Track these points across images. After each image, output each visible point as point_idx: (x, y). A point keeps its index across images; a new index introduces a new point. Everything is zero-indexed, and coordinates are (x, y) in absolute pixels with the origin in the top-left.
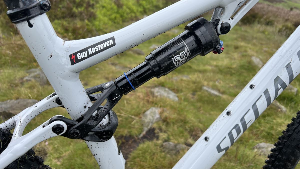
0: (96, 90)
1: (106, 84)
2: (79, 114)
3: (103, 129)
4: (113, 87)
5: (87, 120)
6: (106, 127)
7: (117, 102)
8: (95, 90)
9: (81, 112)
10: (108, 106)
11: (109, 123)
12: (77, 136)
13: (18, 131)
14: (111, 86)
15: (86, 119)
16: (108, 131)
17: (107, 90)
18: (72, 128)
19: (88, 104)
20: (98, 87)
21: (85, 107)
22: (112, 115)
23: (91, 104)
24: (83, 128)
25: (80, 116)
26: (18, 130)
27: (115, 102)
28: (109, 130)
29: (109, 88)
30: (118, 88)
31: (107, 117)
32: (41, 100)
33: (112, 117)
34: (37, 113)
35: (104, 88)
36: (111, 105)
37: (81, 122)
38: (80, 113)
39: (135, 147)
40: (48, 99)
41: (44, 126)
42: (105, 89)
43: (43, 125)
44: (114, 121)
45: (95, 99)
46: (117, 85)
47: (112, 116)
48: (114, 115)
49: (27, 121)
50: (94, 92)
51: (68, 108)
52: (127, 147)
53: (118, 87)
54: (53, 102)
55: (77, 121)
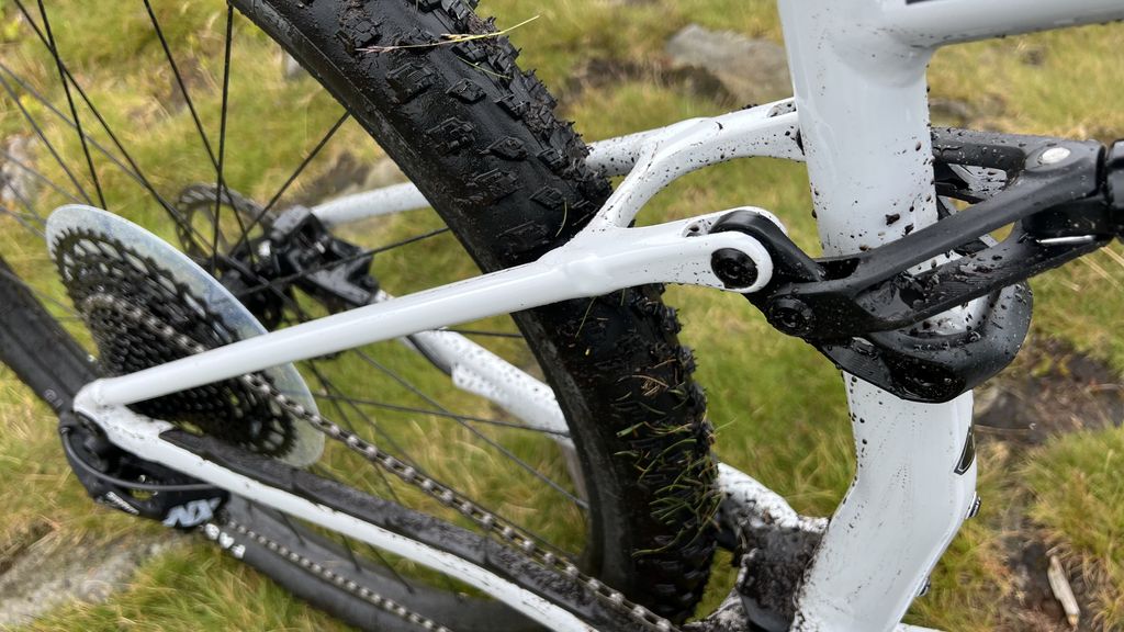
0: (987, 158)
1: (1051, 145)
2: (852, 237)
3: (924, 348)
4: (1078, 177)
5: (865, 287)
6: (941, 347)
7: (1058, 264)
8: (984, 153)
9: (862, 233)
10: (997, 264)
11: (967, 338)
12: (797, 327)
13: (624, 199)
14: (1068, 171)
15: (861, 275)
16: (945, 370)
17: (1033, 185)
18: (787, 291)
19: (912, 209)
20: (1007, 144)
21: (892, 220)
22: (1008, 303)
23: (925, 217)
24: (833, 310)
25: (851, 249)
26: (627, 195)
27: (1047, 256)
28: (949, 368)
29: (1051, 180)
30: (1100, 197)
31: (975, 306)
32: (749, 107)
33: (1001, 314)
34: (714, 156)
35: (1030, 164)
36: (1018, 263)
37: (836, 285)
38: (856, 236)
39: (1096, 419)
40: (775, 114)
41: (694, 231)
42: (1031, 174)
43: (692, 221)
44: (998, 338)
45: (965, 192)
46: (1105, 179)
47: (1003, 307)
48: (1015, 311)
49: (673, 170)
50: (974, 163)
51: (817, 194)
52: (1064, 400)
53: (1106, 190)
54: (788, 134)
55: (823, 265)
